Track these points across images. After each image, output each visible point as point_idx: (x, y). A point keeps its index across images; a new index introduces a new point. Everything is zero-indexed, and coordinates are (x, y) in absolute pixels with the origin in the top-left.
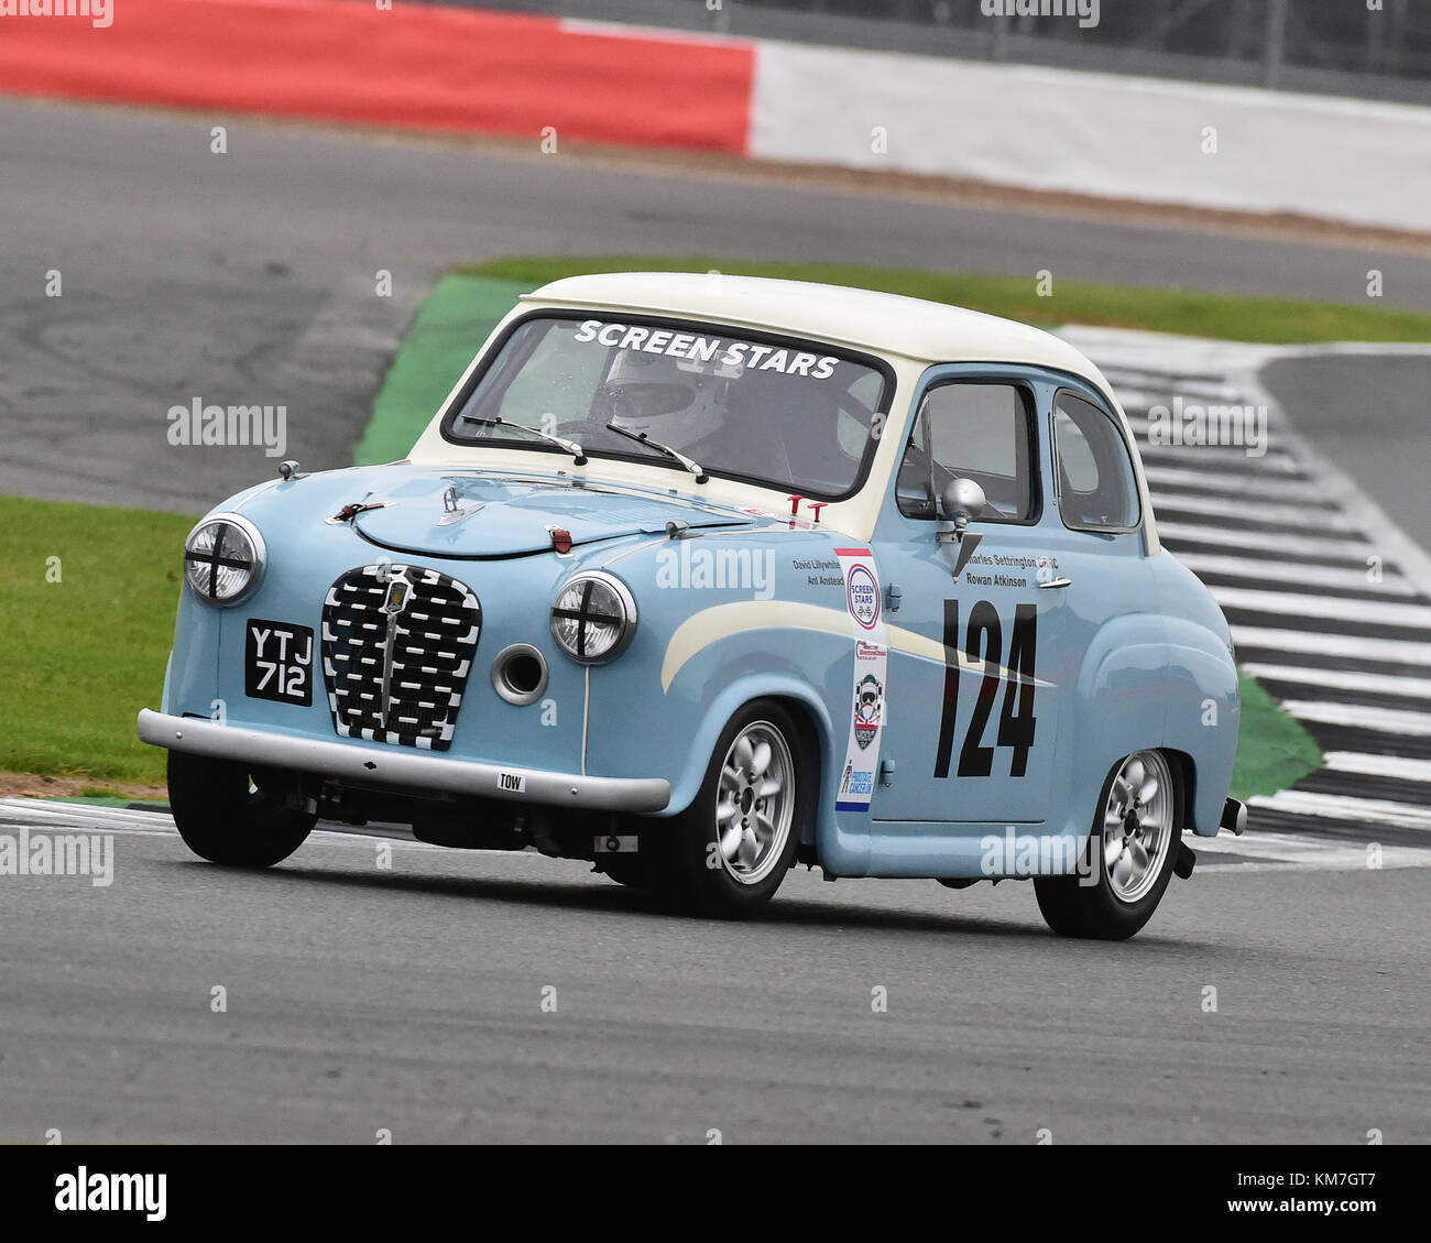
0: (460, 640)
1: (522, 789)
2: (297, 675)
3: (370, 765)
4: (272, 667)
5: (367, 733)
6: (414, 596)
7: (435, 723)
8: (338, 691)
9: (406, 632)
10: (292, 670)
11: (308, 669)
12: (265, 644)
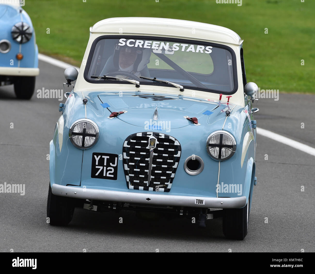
0: (175, 156)
1: (204, 204)
2: (111, 170)
3: (148, 199)
4: (101, 168)
5: (141, 188)
6: (158, 143)
7: (166, 183)
8: (130, 175)
9: (157, 154)
10: (109, 168)
11: (116, 168)
12: (99, 161)
